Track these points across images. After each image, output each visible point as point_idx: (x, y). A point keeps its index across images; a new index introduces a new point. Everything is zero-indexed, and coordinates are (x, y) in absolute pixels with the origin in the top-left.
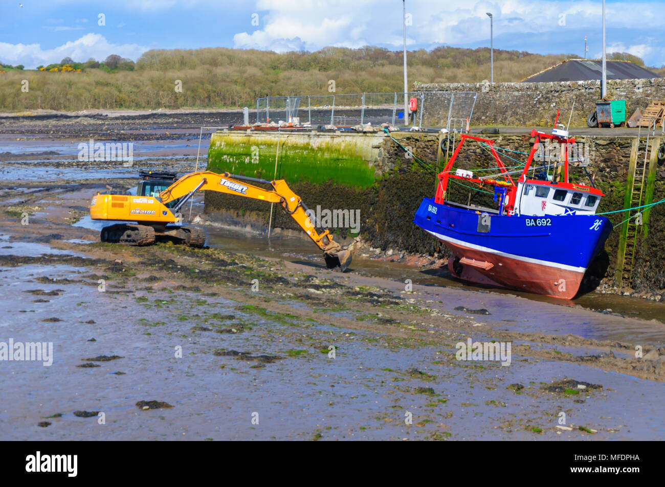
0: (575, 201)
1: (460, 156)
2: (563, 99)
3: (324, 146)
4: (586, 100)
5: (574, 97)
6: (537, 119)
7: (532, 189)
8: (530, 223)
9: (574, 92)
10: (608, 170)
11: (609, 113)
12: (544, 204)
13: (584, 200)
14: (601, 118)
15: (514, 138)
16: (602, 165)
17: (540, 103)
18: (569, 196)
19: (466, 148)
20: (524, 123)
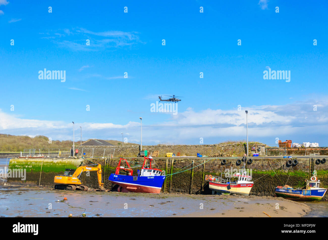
0: (157, 173)
1: (112, 164)
2: (128, 150)
3: (59, 162)
4: (135, 150)
5: (131, 150)
6: (120, 155)
7: (146, 170)
8: (148, 178)
9: (131, 148)
10: (159, 166)
11: (144, 153)
12: (151, 174)
13: (158, 172)
14: (141, 155)
15: (130, 159)
16: (157, 165)
17: (120, 151)
18: (156, 172)
19: (114, 162)
20: (116, 156)
